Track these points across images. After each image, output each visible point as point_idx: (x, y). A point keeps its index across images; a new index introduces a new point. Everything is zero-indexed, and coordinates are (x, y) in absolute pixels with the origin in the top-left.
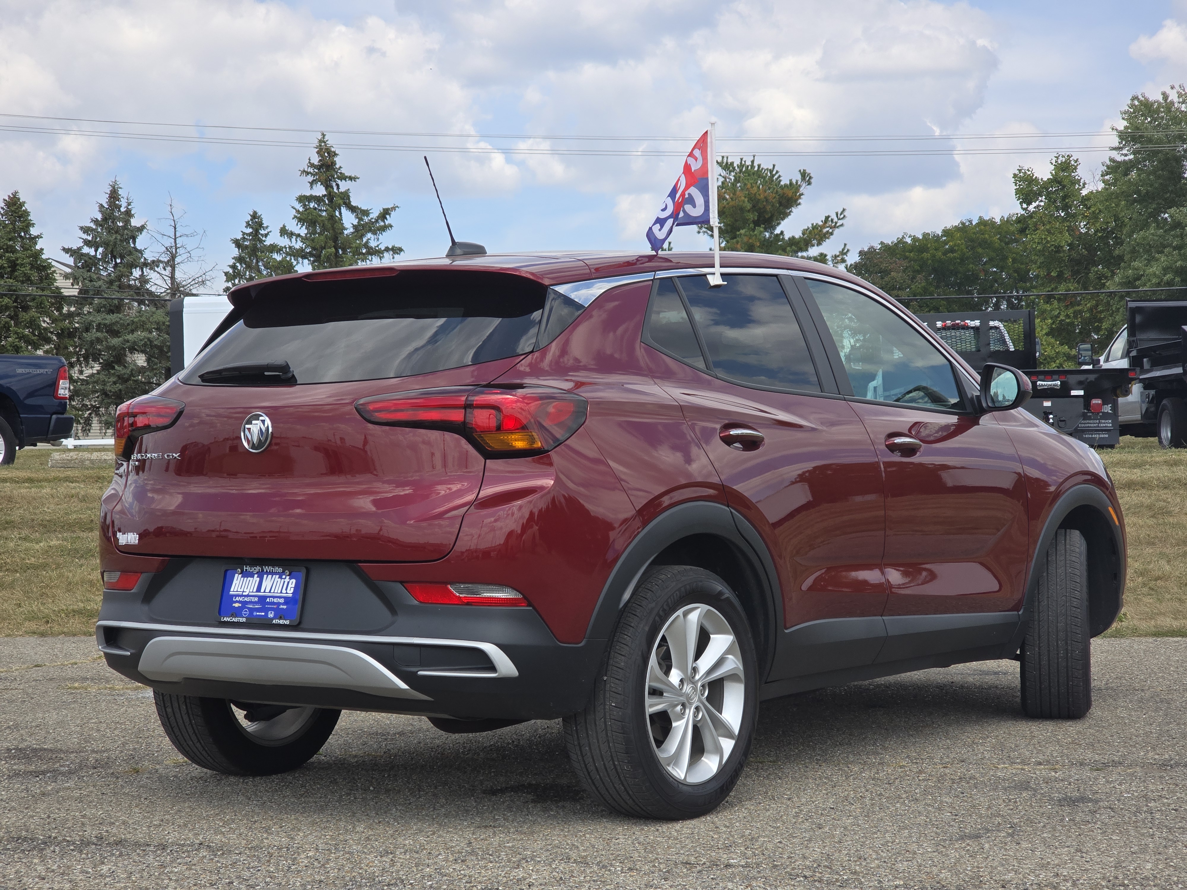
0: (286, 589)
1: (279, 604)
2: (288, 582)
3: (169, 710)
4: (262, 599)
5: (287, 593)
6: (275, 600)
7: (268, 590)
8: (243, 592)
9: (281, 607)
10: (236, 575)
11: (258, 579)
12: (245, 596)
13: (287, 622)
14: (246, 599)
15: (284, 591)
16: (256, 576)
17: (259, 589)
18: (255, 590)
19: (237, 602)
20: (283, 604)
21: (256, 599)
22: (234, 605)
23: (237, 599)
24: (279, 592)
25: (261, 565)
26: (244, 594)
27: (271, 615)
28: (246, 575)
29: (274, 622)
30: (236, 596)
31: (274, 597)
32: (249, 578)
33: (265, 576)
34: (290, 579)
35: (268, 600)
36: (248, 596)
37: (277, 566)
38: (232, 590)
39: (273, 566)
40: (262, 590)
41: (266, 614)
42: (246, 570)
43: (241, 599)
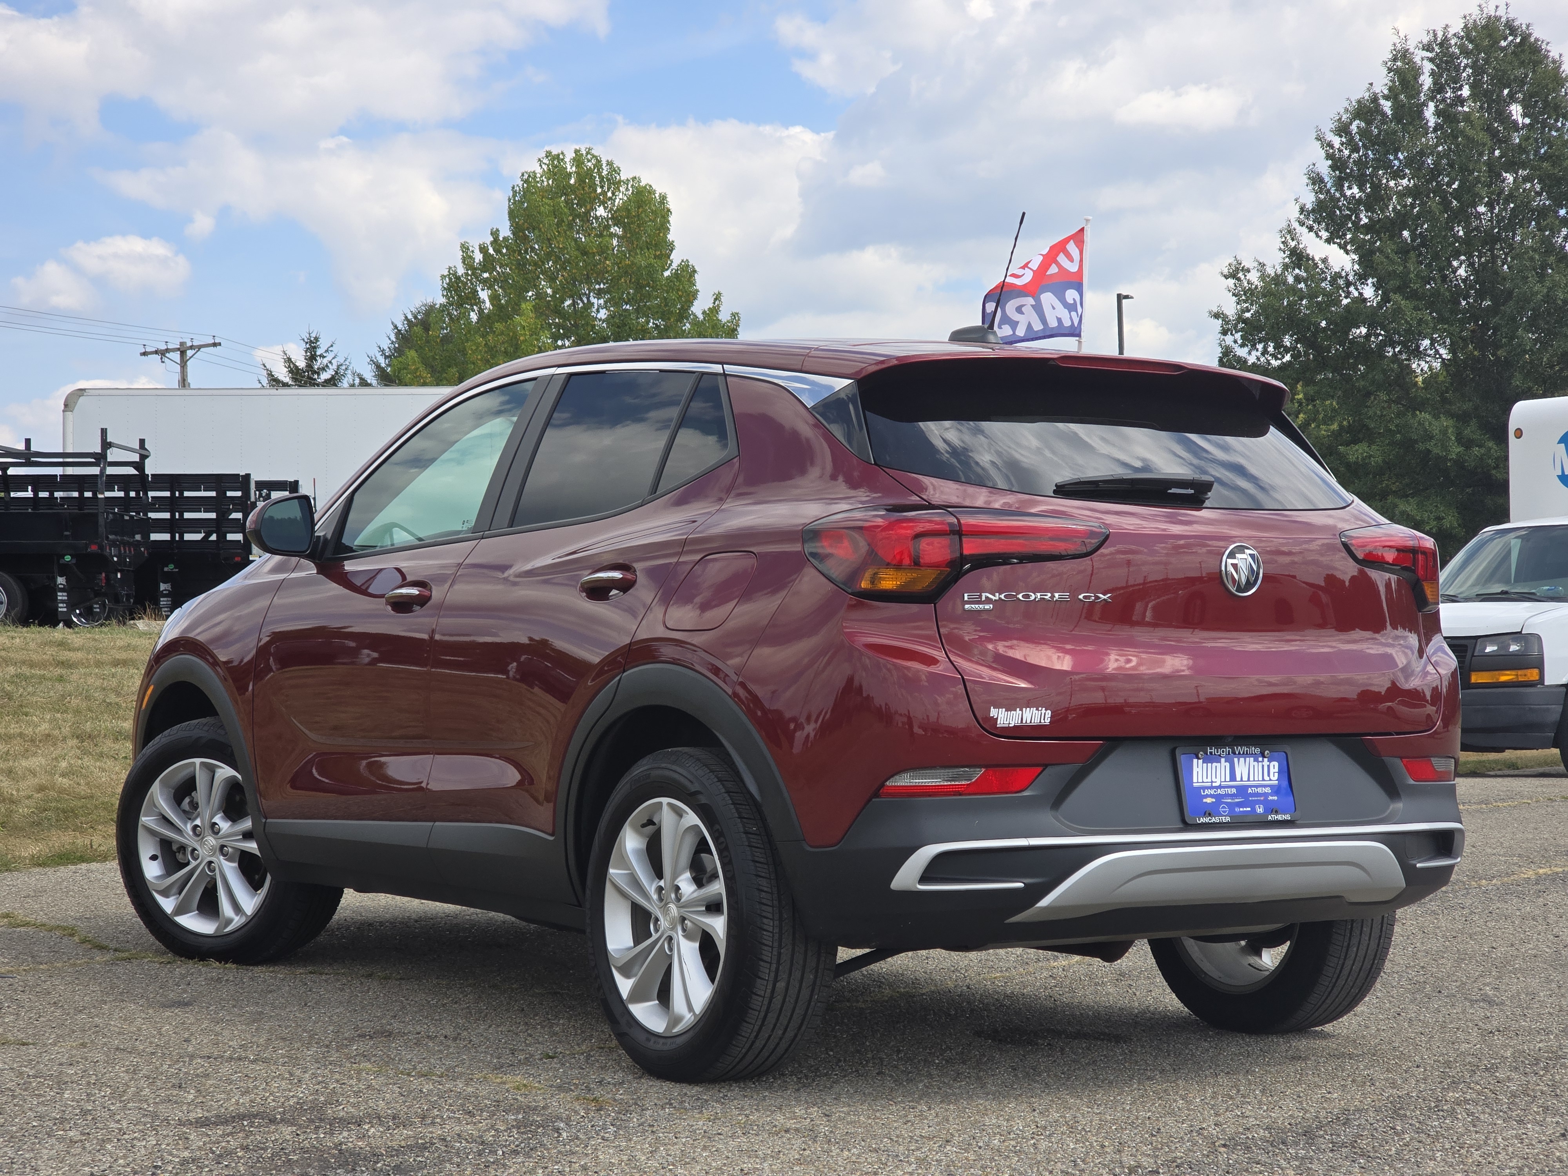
0: (1269, 775)
1: (1266, 795)
2: (1269, 766)
4: (1242, 790)
5: (1270, 780)
6: (1260, 790)
7: (1245, 778)
8: (1212, 782)
9: (1270, 798)
10: (1195, 761)
11: (1228, 765)
12: (1217, 787)
13: (1288, 817)
14: (1219, 791)
15: (1266, 778)
16: (1223, 760)
17: (1233, 777)
18: (1228, 779)
19: (1207, 796)
20: (1272, 794)
21: (1234, 791)
22: (1205, 800)
23: (1206, 792)
24: (1261, 779)
25: (1231, 745)
26: (1214, 784)
27: (1260, 810)
28: (1210, 759)
29: (1270, 818)
30: (1204, 788)
31: (1257, 787)
32: (1214, 764)
33: (1236, 760)
34: (1270, 761)
35: (1250, 791)
36: (1220, 787)
37: (1252, 745)
38: (1195, 780)
39: (1248, 746)
40: (1238, 778)
41: (1254, 810)
42: (1211, 753)
43: (1212, 792)
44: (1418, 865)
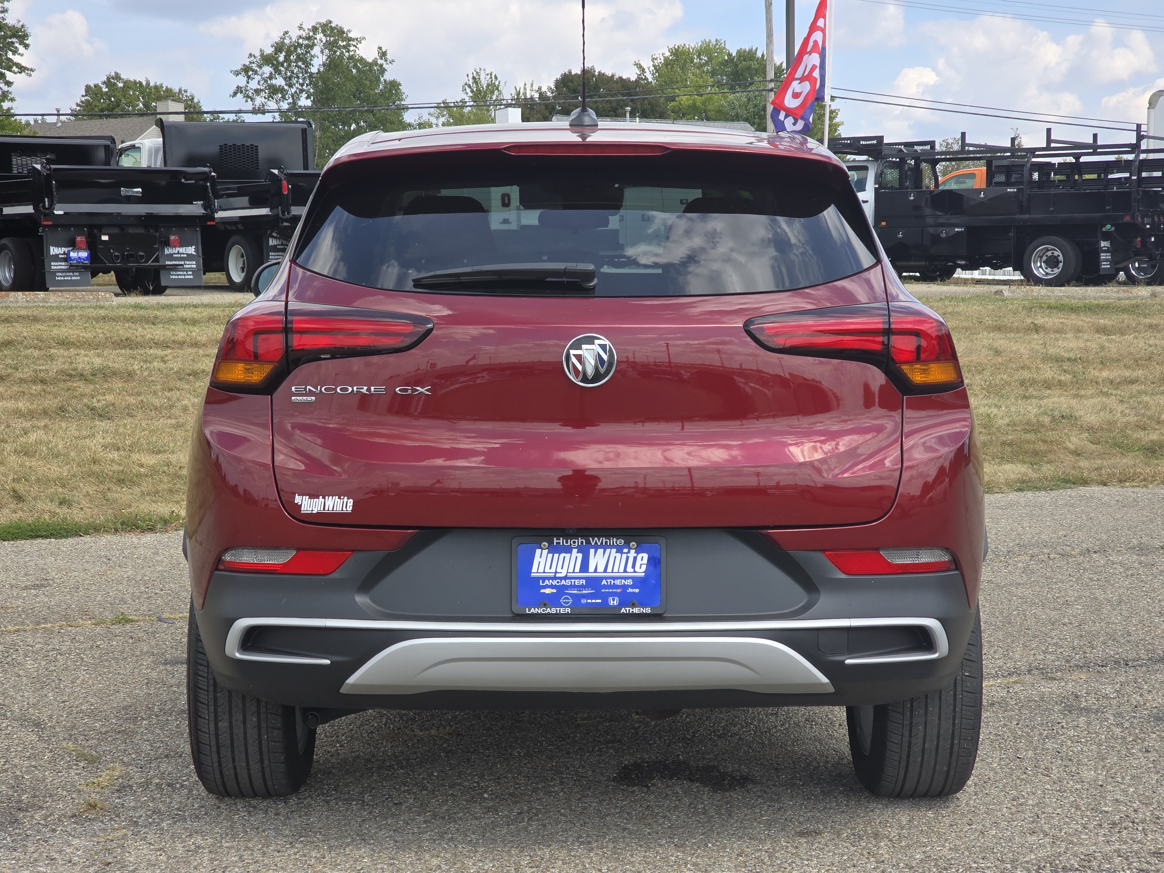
0: (633, 566)
1: (625, 587)
2: (635, 559)
3: (223, 725)
4: (594, 582)
5: (635, 572)
6: (618, 582)
7: (601, 569)
8: (556, 572)
9: (630, 590)
10: (538, 551)
11: (580, 556)
12: (561, 578)
13: (648, 610)
14: (563, 582)
15: (629, 569)
16: (575, 551)
17: (584, 568)
18: (577, 569)
19: (547, 586)
20: (632, 587)
21: (583, 582)
22: (542, 591)
23: (547, 582)
24: (622, 570)
25: (586, 537)
26: (558, 575)
27: (613, 602)
28: (557, 549)
29: (623, 610)
30: (544, 579)
31: (614, 578)
32: (562, 555)
33: (592, 551)
34: (638, 552)
35: (604, 582)
36: (566, 578)
37: (613, 536)
38: (534, 570)
39: (608, 536)
40: (591, 569)
41: (605, 602)
42: (558, 543)
43: (555, 583)
44: (848, 661)
